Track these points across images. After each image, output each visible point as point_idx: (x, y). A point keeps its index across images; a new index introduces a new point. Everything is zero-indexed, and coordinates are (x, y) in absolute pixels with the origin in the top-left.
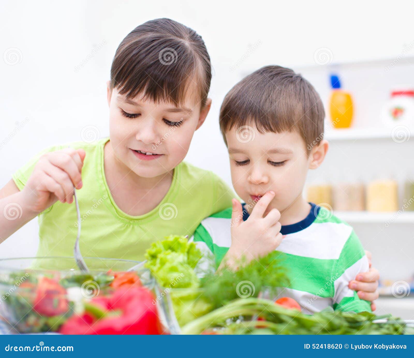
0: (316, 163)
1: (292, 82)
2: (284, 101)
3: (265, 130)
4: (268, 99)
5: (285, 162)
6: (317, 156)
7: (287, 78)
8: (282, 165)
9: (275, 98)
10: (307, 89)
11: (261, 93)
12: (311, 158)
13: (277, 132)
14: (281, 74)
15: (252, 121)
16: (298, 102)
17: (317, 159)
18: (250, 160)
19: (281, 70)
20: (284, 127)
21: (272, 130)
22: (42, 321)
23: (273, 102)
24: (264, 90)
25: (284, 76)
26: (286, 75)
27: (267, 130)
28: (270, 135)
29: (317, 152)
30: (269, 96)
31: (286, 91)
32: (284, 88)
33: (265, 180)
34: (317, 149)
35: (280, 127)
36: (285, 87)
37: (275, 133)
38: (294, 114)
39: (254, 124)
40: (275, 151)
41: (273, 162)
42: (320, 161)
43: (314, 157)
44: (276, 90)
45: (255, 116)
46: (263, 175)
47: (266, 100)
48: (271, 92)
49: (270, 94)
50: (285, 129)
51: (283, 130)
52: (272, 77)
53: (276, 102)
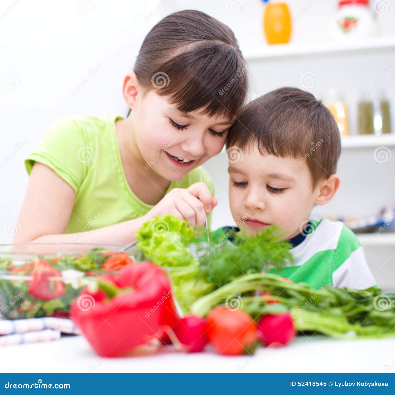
0: (323, 198)
1: (307, 106)
2: (293, 124)
3: (267, 152)
4: (276, 120)
5: (285, 190)
6: (325, 192)
7: (302, 102)
8: (282, 192)
9: (283, 120)
10: (323, 116)
11: (269, 114)
12: (318, 191)
13: (280, 157)
14: (297, 97)
15: (254, 141)
16: (309, 129)
17: (326, 195)
18: (249, 183)
19: (299, 93)
20: (288, 152)
21: (274, 154)
22: (38, 305)
23: (280, 124)
24: (273, 111)
25: (299, 99)
26: (301, 99)
27: (268, 152)
28: (271, 157)
29: (326, 187)
30: (277, 117)
31: (297, 115)
32: (296, 112)
33: (261, 205)
34: (325, 183)
35: (283, 151)
36: (297, 110)
37: (277, 157)
38: (302, 140)
39: (256, 144)
40: (275, 176)
41: (271, 188)
42: (329, 197)
43: (321, 191)
44: (286, 112)
45: (259, 137)
46: (260, 200)
47: (273, 121)
48: (280, 114)
49: (279, 116)
50: (289, 154)
51: (286, 154)
52: (286, 98)
53: (283, 124)
